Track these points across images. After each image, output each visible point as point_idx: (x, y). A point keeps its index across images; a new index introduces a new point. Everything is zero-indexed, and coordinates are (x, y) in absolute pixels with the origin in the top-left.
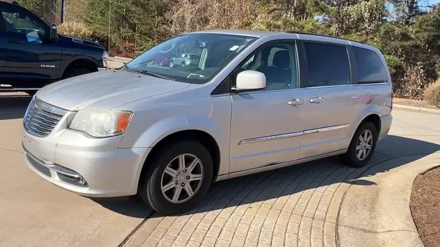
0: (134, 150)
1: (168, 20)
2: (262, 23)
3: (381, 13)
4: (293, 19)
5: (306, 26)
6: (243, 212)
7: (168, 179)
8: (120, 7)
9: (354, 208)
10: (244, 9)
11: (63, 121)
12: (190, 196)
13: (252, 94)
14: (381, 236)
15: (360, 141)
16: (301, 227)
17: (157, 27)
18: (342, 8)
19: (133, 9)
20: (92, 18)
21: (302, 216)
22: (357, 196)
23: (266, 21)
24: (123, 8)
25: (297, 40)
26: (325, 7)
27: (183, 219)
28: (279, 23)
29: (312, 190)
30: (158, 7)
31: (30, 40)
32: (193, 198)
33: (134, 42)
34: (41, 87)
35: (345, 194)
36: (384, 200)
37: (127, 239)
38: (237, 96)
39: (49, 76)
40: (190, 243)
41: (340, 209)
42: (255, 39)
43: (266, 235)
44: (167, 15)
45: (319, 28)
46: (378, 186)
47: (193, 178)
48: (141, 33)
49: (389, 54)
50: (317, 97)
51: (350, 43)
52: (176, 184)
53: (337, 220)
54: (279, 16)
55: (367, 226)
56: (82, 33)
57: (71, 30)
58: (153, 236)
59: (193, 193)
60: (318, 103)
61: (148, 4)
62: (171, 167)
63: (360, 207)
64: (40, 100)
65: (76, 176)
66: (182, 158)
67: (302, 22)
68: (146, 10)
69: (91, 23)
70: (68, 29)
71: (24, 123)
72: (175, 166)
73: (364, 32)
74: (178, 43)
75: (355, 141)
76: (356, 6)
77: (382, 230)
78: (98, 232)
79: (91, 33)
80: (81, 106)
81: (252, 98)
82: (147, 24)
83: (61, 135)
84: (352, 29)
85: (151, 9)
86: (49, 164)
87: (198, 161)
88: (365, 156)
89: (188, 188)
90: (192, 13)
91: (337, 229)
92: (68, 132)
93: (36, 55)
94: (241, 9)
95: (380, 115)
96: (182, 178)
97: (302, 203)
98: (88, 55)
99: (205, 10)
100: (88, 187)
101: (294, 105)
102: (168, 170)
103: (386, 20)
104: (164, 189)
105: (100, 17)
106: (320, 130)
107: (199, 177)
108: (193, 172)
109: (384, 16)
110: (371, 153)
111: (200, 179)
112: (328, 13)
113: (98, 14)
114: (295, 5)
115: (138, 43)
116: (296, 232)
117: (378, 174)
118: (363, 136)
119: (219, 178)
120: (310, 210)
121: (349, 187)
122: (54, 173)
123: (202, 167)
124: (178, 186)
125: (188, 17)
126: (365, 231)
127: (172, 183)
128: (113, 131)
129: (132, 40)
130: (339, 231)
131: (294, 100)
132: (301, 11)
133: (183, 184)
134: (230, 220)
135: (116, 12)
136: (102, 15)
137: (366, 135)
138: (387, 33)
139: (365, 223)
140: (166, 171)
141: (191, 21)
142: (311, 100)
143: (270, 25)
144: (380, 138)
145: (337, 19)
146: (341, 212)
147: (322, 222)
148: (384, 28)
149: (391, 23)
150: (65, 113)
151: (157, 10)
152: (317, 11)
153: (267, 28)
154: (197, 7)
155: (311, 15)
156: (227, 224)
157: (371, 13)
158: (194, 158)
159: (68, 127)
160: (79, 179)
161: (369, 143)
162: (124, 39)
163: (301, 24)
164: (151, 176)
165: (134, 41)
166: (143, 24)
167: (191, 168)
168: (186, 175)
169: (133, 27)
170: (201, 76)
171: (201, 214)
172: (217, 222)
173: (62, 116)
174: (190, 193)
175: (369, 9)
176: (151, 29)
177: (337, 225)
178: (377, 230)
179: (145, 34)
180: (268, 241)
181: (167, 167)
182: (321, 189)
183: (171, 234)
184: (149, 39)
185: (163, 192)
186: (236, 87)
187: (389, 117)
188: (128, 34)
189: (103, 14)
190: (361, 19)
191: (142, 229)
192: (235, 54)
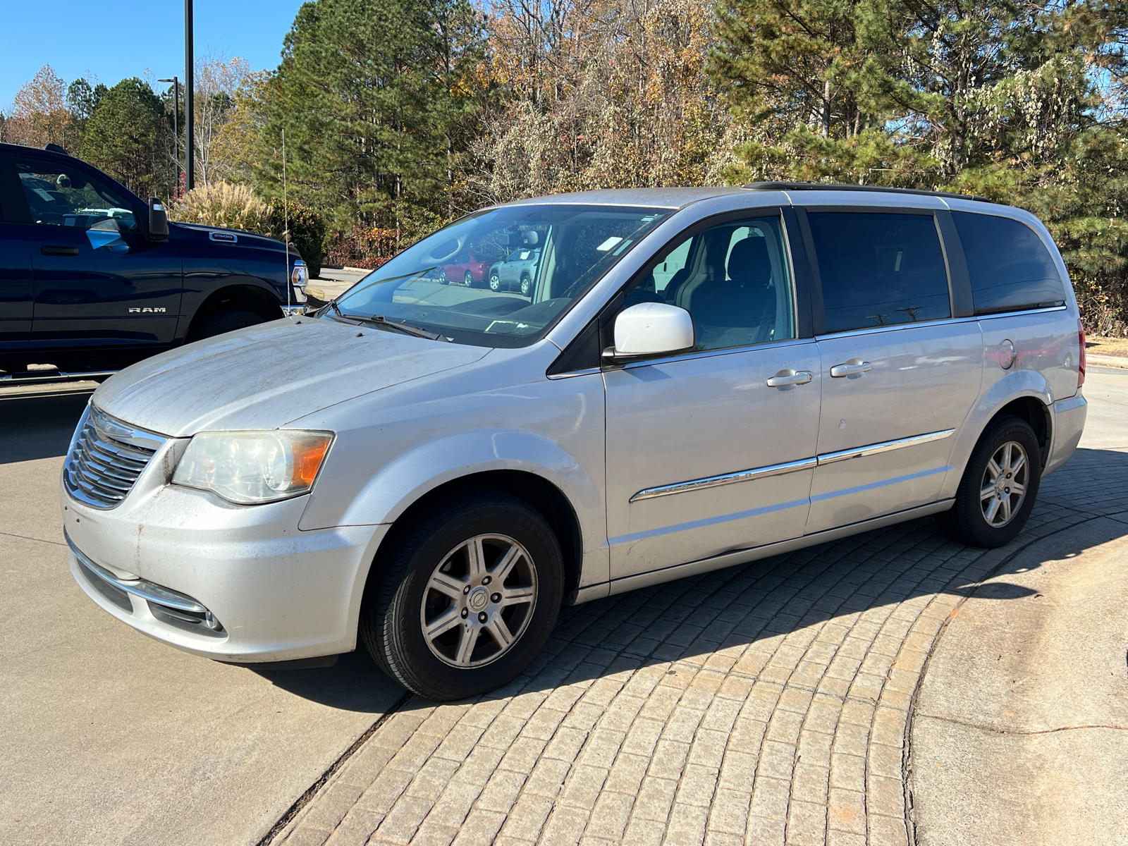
0: (342, 532)
1: (480, 162)
2: (737, 151)
3: (1075, 101)
4: (822, 135)
5: (860, 151)
6: (649, 685)
7: (440, 604)
8: (350, 134)
9: (965, 665)
10: (686, 115)
11: (155, 463)
12: (504, 646)
13: (660, 366)
14: (1033, 745)
15: (989, 475)
16: (806, 726)
17: (451, 183)
18: (962, 94)
19: (386, 135)
20: (278, 168)
21: (815, 692)
22: (980, 631)
23: (748, 144)
24: (360, 134)
25: (787, 209)
26: (911, 96)
27: (484, 711)
28: (785, 147)
29: (847, 620)
30: (453, 127)
31: (97, 244)
32: (515, 650)
33: (394, 227)
34: (120, 366)
35: (944, 625)
36: (1056, 637)
37: (331, 770)
38: (619, 372)
39: (152, 337)
40: (499, 777)
41: (924, 669)
42: (667, 214)
43: (706, 748)
44: (477, 147)
45: (896, 155)
46: (1044, 600)
47: (509, 597)
48: (411, 199)
49: (1103, 214)
50: (852, 362)
51: (945, 204)
52: (464, 617)
53: (914, 700)
54: (785, 128)
55: (999, 715)
56: (245, 212)
57: (216, 207)
58: (401, 762)
59: (511, 639)
60: (854, 376)
61: (424, 121)
62: (450, 573)
63: (982, 661)
64: (102, 412)
65: (195, 609)
66: (475, 547)
67: (847, 143)
68: (421, 137)
69: (276, 181)
70: (207, 204)
71: (66, 474)
72: (459, 569)
73: (1026, 156)
74: (474, 236)
75: (975, 475)
76: (1000, 83)
77: (1039, 728)
78: (255, 754)
79: (271, 209)
80: (202, 423)
81: (663, 376)
82: (426, 175)
83: (151, 503)
84: (990, 149)
85: (434, 133)
86: (125, 580)
87: (520, 553)
88: (1008, 515)
89: (496, 625)
90: (542, 138)
91: (909, 727)
92: (169, 492)
93: (127, 282)
94: (678, 117)
95: (1047, 399)
96: (478, 601)
97: (818, 655)
98: (255, 275)
99: (578, 126)
100: (225, 636)
101: (783, 388)
102: (439, 580)
103: (1091, 119)
104: (432, 631)
105: (298, 163)
106: (866, 451)
107: (526, 595)
108: (509, 583)
109: (1084, 106)
110: (1026, 507)
111: (530, 599)
112: (921, 110)
113: (294, 154)
114: (826, 95)
115: (403, 230)
116: (793, 739)
117: (1048, 565)
118: (999, 459)
119: (582, 596)
120: (839, 674)
121: (959, 605)
122: (139, 601)
123: (532, 567)
124: (468, 621)
125: (535, 148)
126: (989, 729)
127: (452, 615)
128: (284, 486)
129: (387, 219)
130: (915, 731)
131: (783, 373)
132: (844, 110)
133: (483, 617)
134: (613, 709)
135: (341, 147)
136: (302, 159)
137: (1007, 457)
138: (1094, 154)
139: (993, 707)
140: (432, 584)
141: (543, 159)
142: (834, 371)
143: (759, 157)
144: (1051, 463)
145: (947, 125)
146: (928, 677)
147: (867, 710)
148: (1086, 142)
149: (1106, 125)
150: (161, 444)
151: (450, 136)
152: (889, 107)
153: (752, 164)
154: (557, 121)
155: (874, 120)
156: (604, 723)
157: (1044, 101)
158: (509, 546)
159: (169, 479)
160: (202, 616)
161: (1019, 479)
162: (368, 219)
163: (846, 145)
164: (390, 600)
165: (392, 222)
166: (415, 176)
167: (502, 571)
168: (490, 590)
169: (388, 185)
170: (521, 326)
171: (533, 694)
172: (575, 719)
173: (154, 451)
174: (505, 640)
175: (1039, 90)
176: (436, 187)
177: (912, 715)
178: (1027, 728)
179: (422, 203)
180: (712, 764)
181: (437, 574)
182: (876, 615)
183: (450, 754)
184: (432, 215)
185: (429, 639)
186: (614, 350)
187: (1076, 403)
188: (377, 204)
189: (305, 155)
190: (1018, 120)
191: (374, 742)
192: (610, 260)
